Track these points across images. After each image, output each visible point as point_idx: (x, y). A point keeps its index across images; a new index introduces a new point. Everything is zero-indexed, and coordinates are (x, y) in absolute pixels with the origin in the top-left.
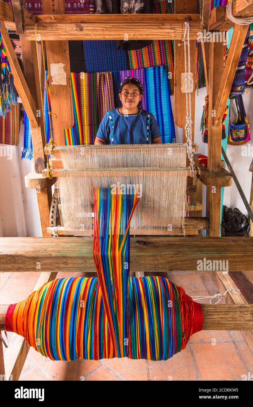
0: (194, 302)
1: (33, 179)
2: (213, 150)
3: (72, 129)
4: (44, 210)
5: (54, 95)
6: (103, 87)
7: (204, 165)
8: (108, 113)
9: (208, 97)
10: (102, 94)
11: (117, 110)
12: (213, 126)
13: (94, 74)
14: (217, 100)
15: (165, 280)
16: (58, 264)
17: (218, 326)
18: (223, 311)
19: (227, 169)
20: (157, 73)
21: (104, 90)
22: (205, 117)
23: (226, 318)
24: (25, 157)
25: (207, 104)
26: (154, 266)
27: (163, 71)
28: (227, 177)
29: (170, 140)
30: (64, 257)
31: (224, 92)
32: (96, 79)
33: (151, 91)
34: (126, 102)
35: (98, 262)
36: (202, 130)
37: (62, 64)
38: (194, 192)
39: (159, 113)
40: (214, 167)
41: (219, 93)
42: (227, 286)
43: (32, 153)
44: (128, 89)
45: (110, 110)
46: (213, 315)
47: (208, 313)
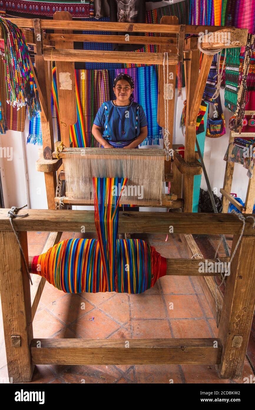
0: (161, 257)
1: (43, 165)
2: (189, 145)
3: (76, 125)
4: (50, 189)
5: (61, 98)
6: (100, 83)
7: (181, 156)
8: (104, 104)
9: (186, 101)
10: (99, 89)
11: (111, 101)
12: (189, 125)
13: (93, 71)
14: (192, 106)
15: (143, 241)
16: (71, 227)
17: (177, 273)
18: (180, 262)
19: (199, 160)
20: (147, 73)
21: (100, 85)
22: (183, 118)
23: (182, 267)
24: (29, 142)
25: (185, 108)
26: (133, 229)
27: (153, 71)
28: (198, 167)
29: (157, 131)
30: (76, 222)
31: (197, 101)
32: (94, 75)
33: (142, 88)
34: (119, 96)
35: (98, 226)
36: (181, 128)
37: (68, 73)
38: (171, 178)
39: (149, 107)
40: (189, 159)
41: (194, 100)
42: (194, 252)
43: (36, 138)
44: (122, 85)
45: (105, 101)
46: (173, 265)
47: (171, 264)
